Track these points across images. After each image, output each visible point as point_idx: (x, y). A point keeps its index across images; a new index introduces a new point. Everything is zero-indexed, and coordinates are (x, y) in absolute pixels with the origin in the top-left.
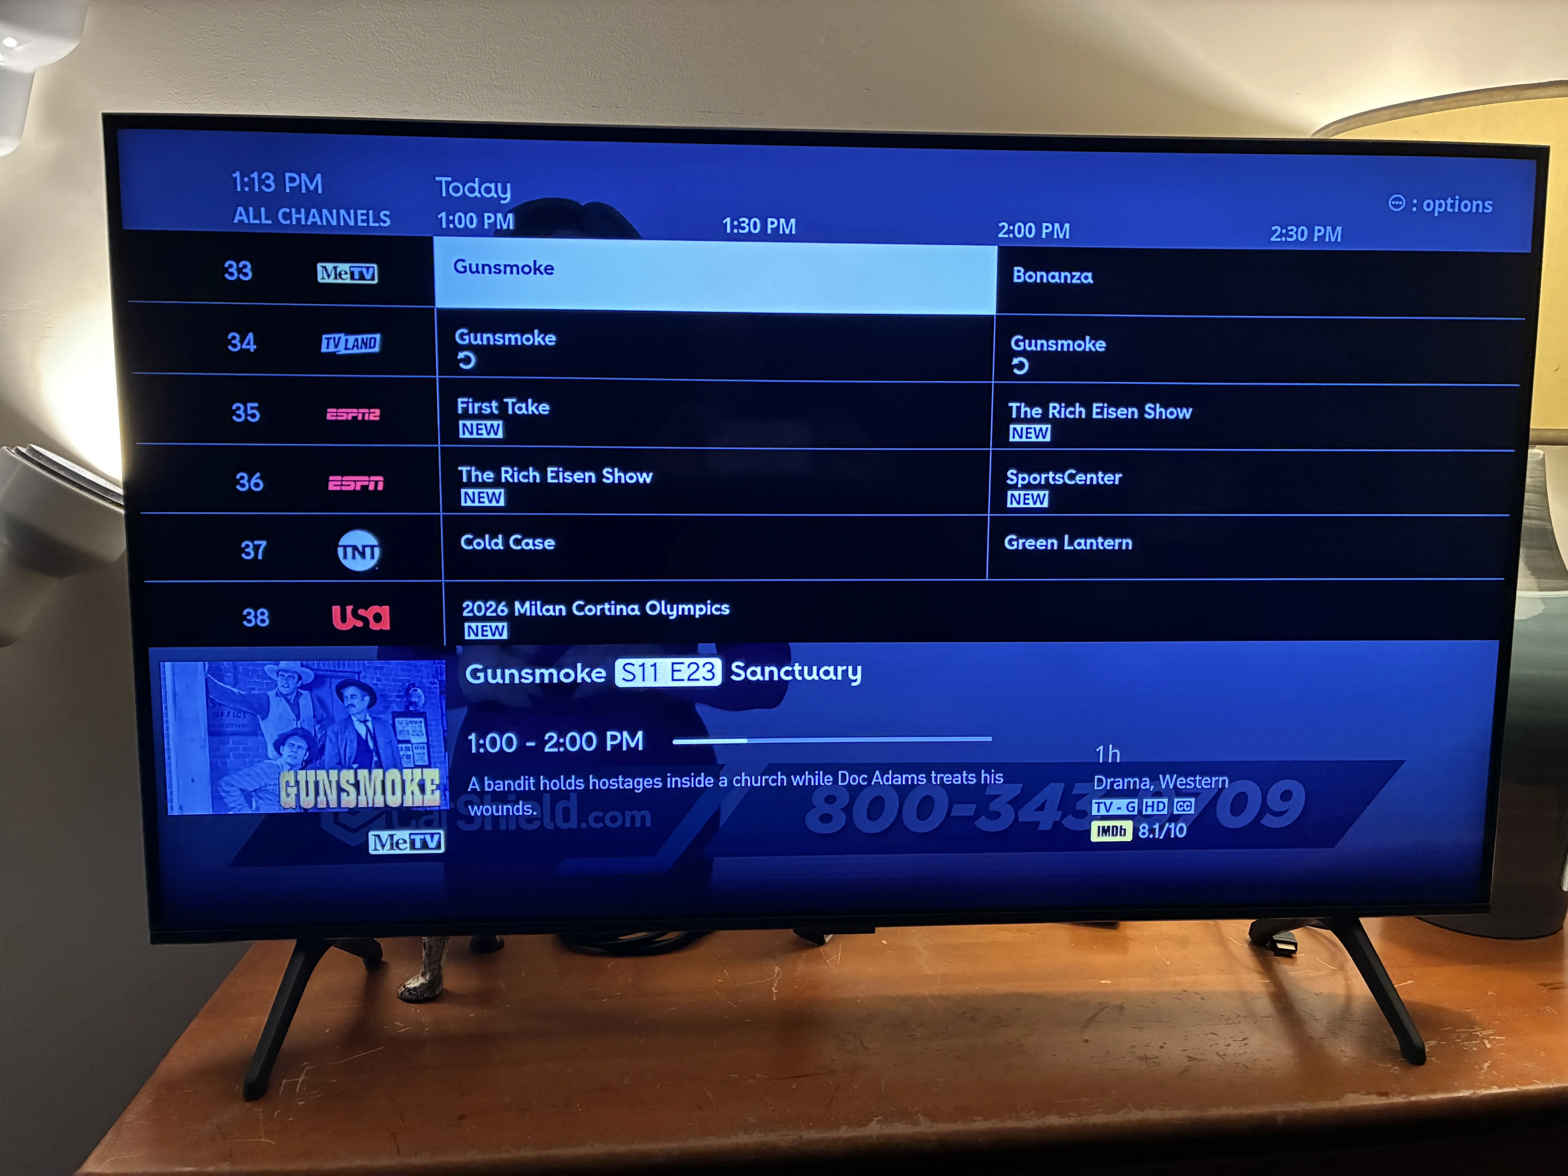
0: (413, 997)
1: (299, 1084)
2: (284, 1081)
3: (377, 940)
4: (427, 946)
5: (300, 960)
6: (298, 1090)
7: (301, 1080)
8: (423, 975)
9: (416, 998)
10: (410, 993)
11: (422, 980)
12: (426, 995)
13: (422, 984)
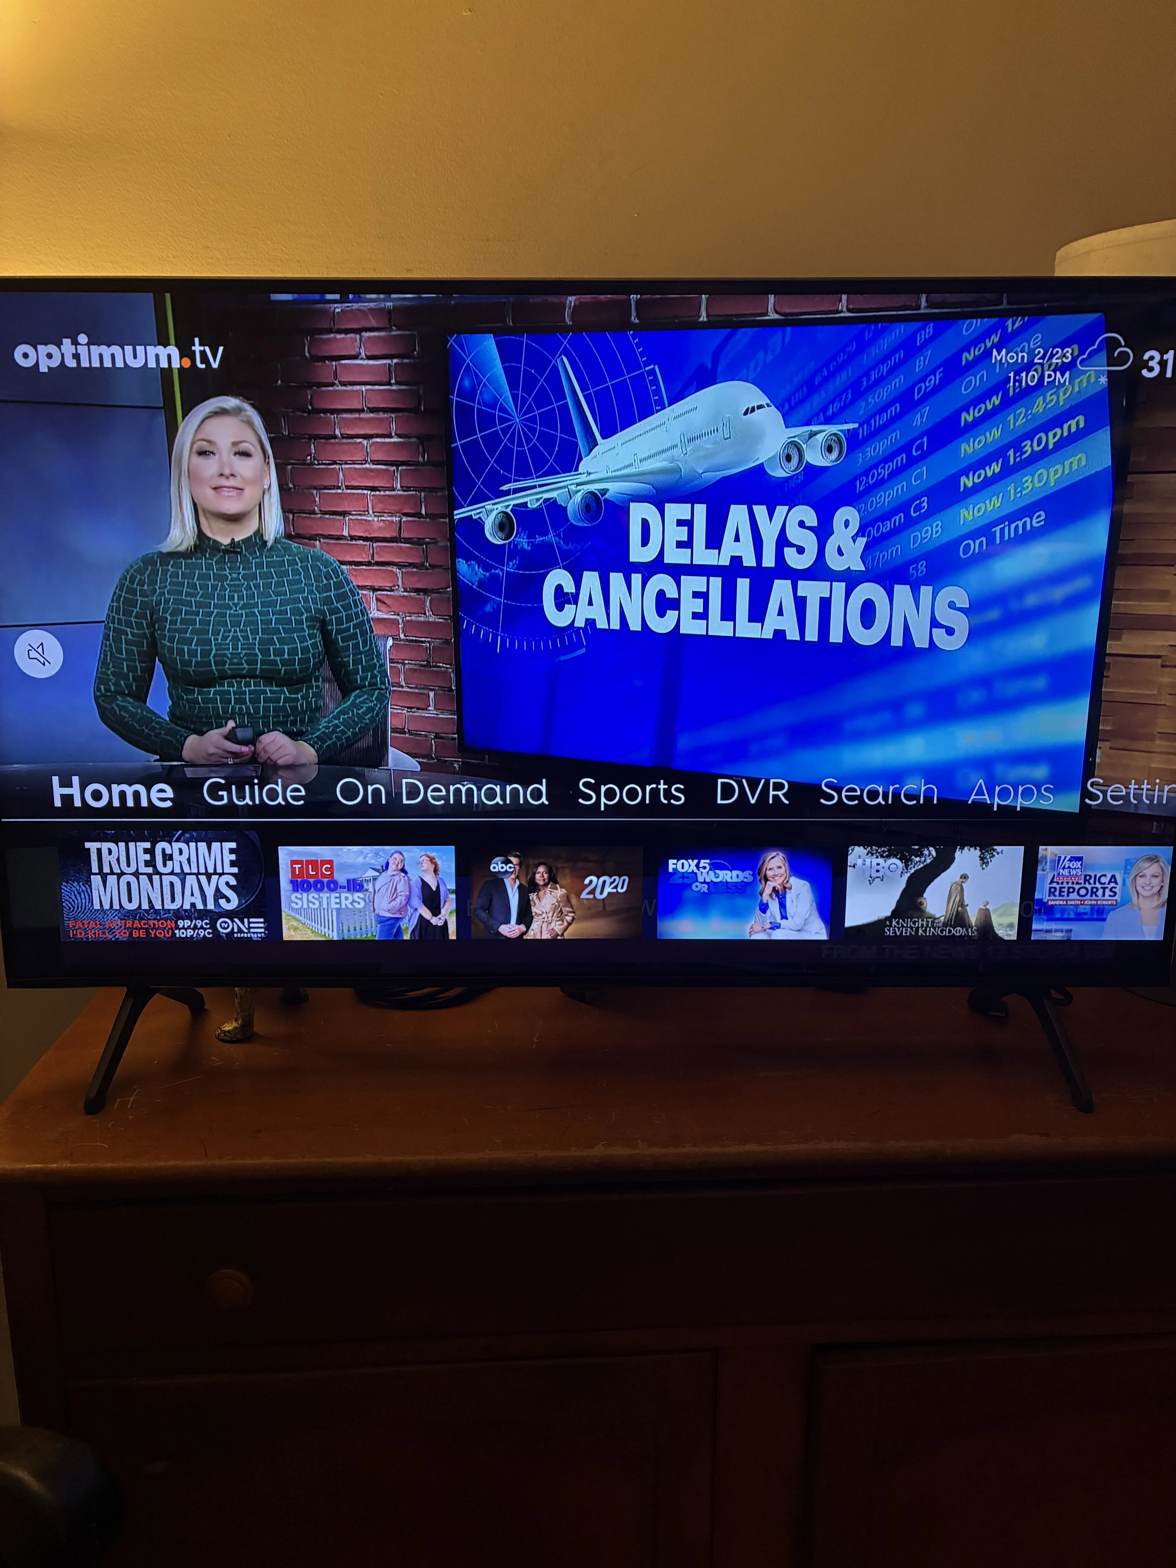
0: (228, 1038)
1: (131, 1102)
2: (118, 1100)
3: (200, 990)
4: (238, 996)
5: (129, 1004)
6: (129, 1107)
10: (226, 1035)
12: (239, 1037)
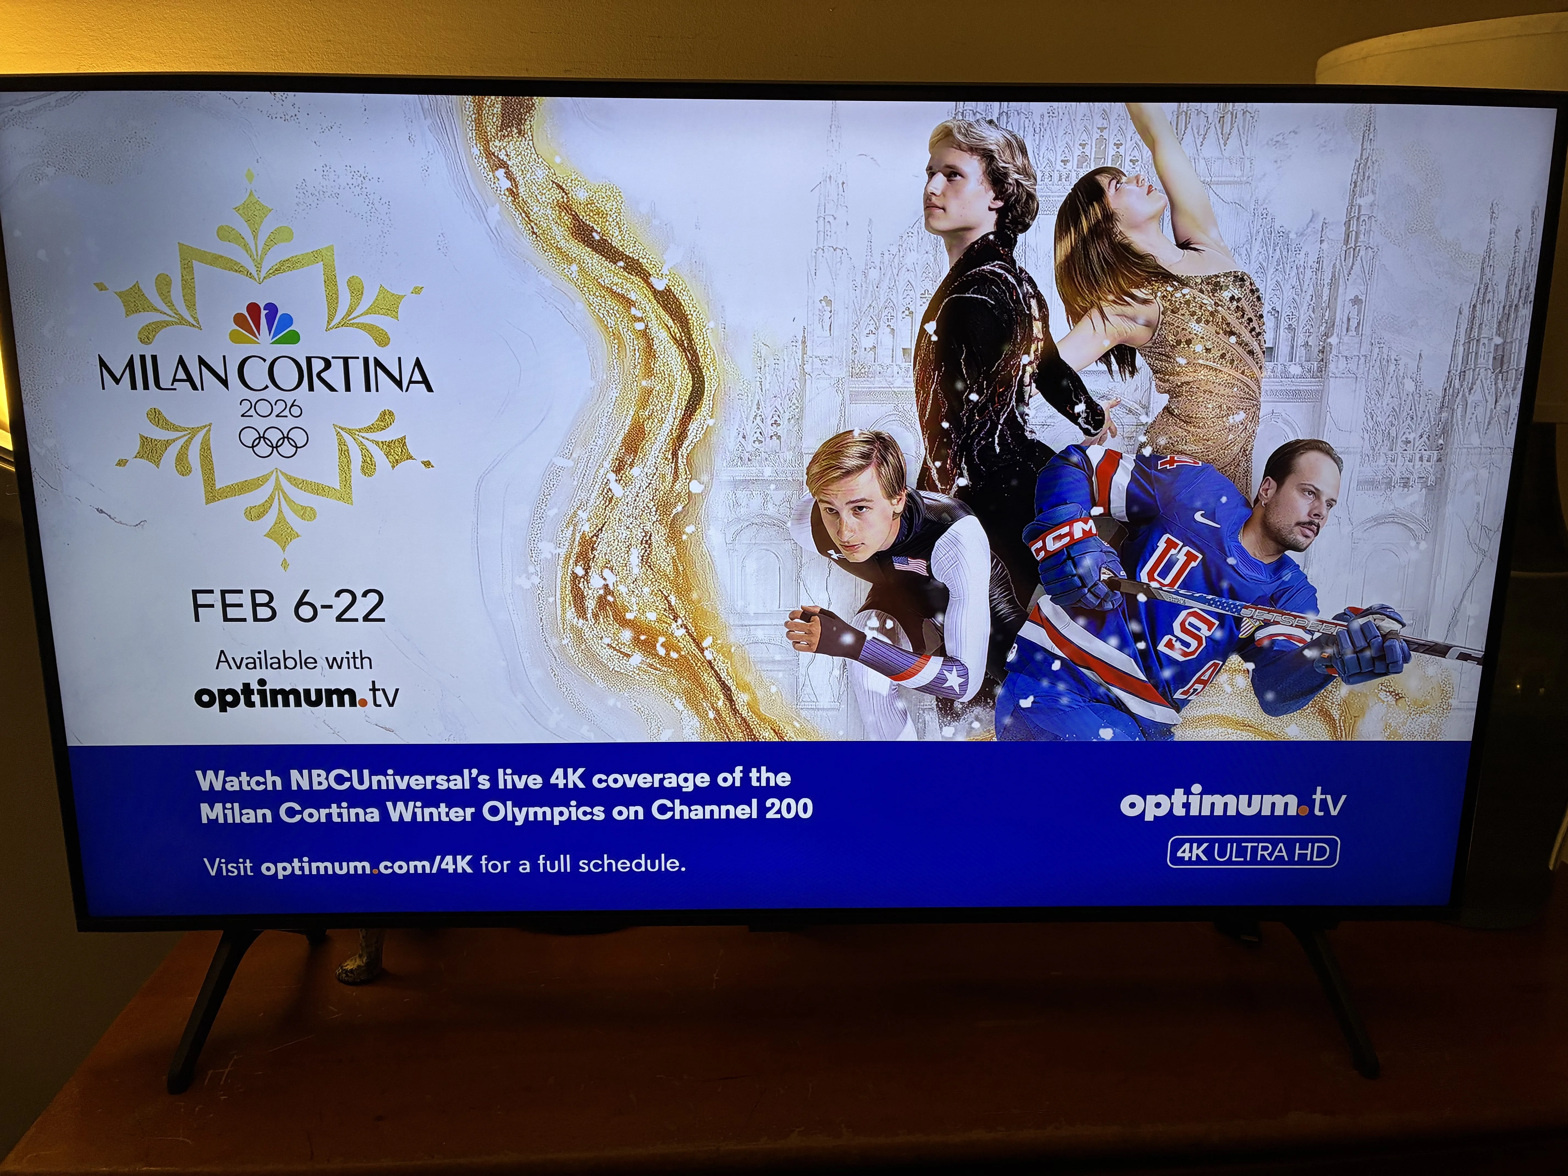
0: (351, 979)
1: (225, 1075)
2: (210, 1072)
5: (226, 951)
6: (223, 1082)
7: (227, 1071)
8: (361, 956)
9: (354, 980)
10: (347, 976)
11: (358, 962)
12: (364, 977)
13: (359, 966)
